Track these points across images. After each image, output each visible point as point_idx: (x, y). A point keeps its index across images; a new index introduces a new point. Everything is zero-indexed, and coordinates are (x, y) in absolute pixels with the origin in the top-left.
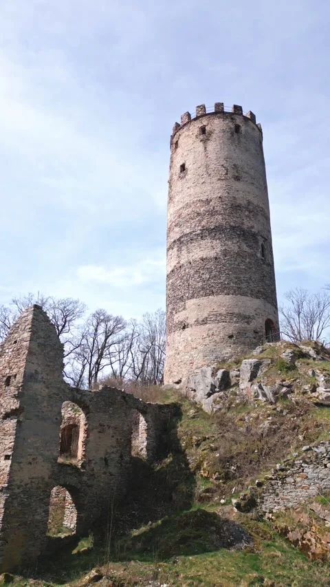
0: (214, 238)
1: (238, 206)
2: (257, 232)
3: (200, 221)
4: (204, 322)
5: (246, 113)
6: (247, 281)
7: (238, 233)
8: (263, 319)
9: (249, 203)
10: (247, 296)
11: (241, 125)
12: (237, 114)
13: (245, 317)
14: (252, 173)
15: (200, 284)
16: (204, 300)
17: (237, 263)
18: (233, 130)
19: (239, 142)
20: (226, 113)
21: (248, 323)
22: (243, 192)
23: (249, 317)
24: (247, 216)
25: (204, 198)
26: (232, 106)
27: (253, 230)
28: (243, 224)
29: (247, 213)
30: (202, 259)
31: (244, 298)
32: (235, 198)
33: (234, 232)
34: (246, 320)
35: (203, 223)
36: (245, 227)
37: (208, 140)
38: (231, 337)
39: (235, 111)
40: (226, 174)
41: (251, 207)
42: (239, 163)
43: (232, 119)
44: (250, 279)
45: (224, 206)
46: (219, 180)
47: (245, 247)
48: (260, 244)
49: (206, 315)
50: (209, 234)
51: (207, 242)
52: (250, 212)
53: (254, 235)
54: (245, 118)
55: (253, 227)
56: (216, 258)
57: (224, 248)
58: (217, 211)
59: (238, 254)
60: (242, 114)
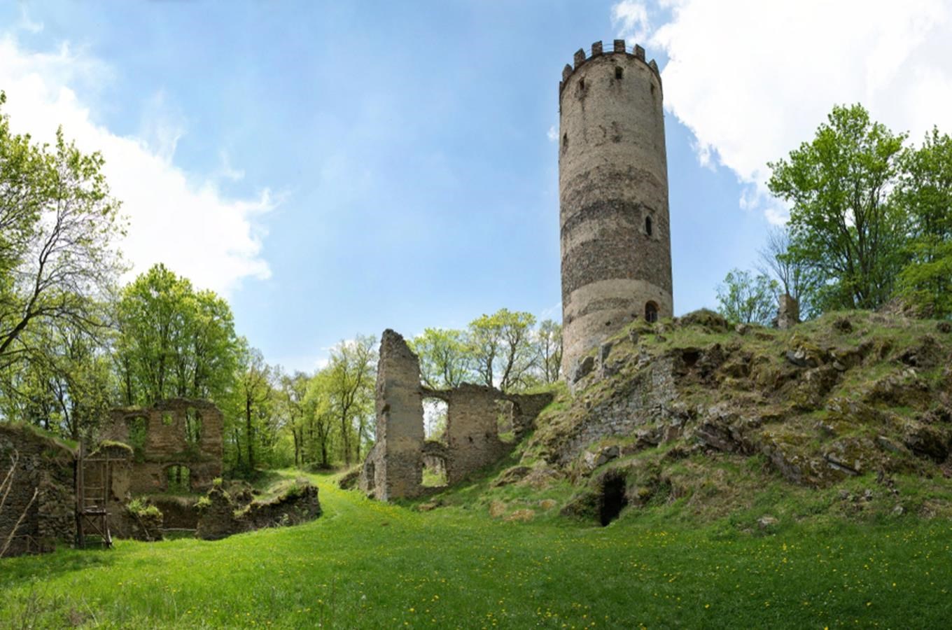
0: (592, 218)
1: (618, 174)
2: (639, 202)
3: (580, 201)
4: (585, 312)
5: (629, 49)
6: (626, 263)
7: (617, 207)
8: (643, 302)
9: (631, 168)
10: (625, 278)
11: (623, 66)
12: (619, 53)
13: (623, 301)
14: (636, 130)
15: (581, 273)
16: (584, 290)
17: (615, 243)
18: (613, 76)
19: (620, 90)
20: (606, 54)
21: (625, 307)
22: (625, 155)
23: (627, 301)
24: (627, 186)
25: (583, 172)
26: (612, 42)
27: (634, 201)
28: (622, 195)
29: (627, 182)
30: (582, 244)
31: (622, 281)
32: (613, 165)
33: (613, 207)
34: (623, 304)
35: (582, 203)
36: (625, 198)
37: (586, 96)
38: (608, 324)
39: (615, 48)
40: (604, 136)
41: (633, 173)
42: (619, 119)
43: (612, 60)
44: (630, 258)
45: (602, 177)
46: (597, 145)
47: (624, 223)
48: (644, 216)
49: (586, 305)
50: (588, 213)
51: (586, 224)
52: (631, 179)
53: (636, 208)
54: (629, 56)
55: (634, 198)
56: (595, 241)
57: (602, 227)
58: (595, 185)
59: (617, 232)
60: (624, 51)
